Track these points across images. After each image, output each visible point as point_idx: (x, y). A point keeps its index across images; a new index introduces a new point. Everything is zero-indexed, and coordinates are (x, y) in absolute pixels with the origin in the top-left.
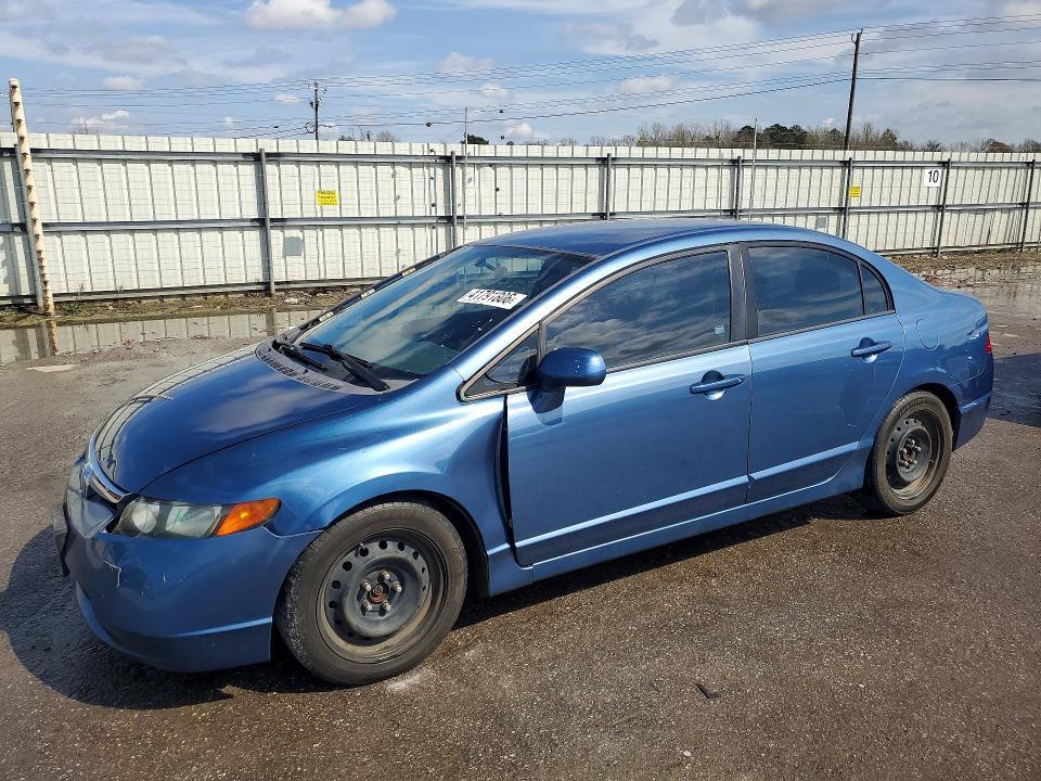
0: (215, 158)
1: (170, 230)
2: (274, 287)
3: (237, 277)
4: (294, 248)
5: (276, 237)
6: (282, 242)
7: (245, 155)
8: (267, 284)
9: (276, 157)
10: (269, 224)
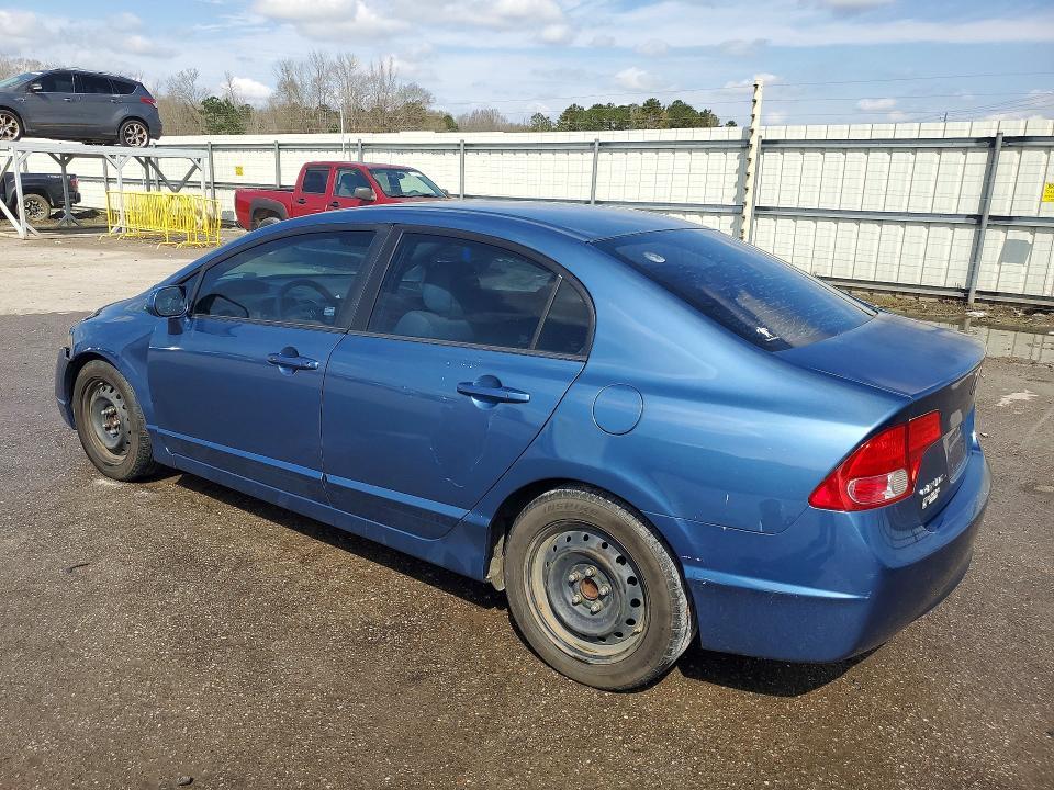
0: (939, 145)
1: (873, 221)
2: (972, 297)
3: (936, 278)
4: (1014, 253)
5: (995, 239)
6: (1001, 245)
7: (979, 140)
8: (967, 291)
9: (1018, 142)
10: (986, 221)
